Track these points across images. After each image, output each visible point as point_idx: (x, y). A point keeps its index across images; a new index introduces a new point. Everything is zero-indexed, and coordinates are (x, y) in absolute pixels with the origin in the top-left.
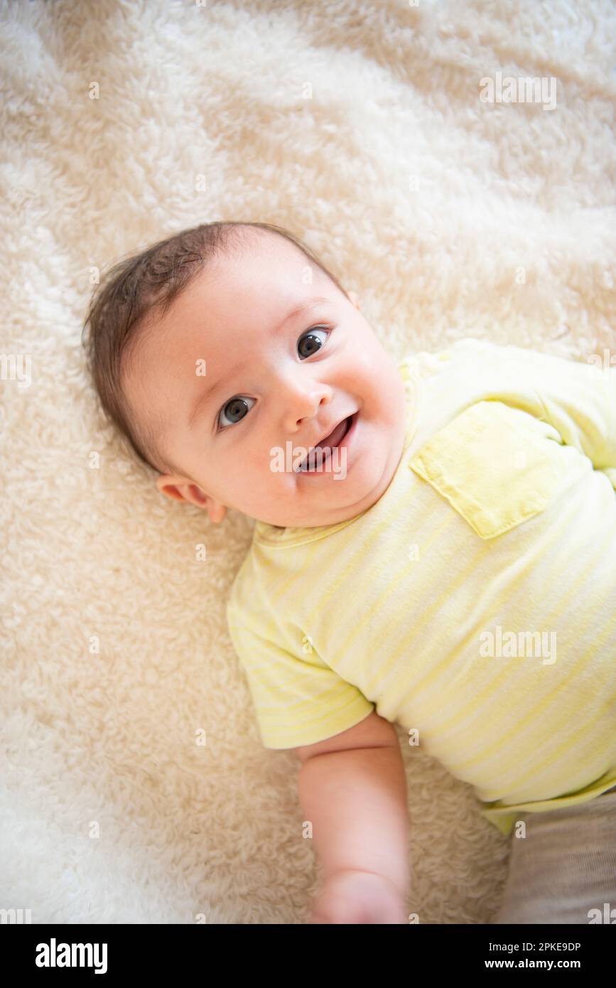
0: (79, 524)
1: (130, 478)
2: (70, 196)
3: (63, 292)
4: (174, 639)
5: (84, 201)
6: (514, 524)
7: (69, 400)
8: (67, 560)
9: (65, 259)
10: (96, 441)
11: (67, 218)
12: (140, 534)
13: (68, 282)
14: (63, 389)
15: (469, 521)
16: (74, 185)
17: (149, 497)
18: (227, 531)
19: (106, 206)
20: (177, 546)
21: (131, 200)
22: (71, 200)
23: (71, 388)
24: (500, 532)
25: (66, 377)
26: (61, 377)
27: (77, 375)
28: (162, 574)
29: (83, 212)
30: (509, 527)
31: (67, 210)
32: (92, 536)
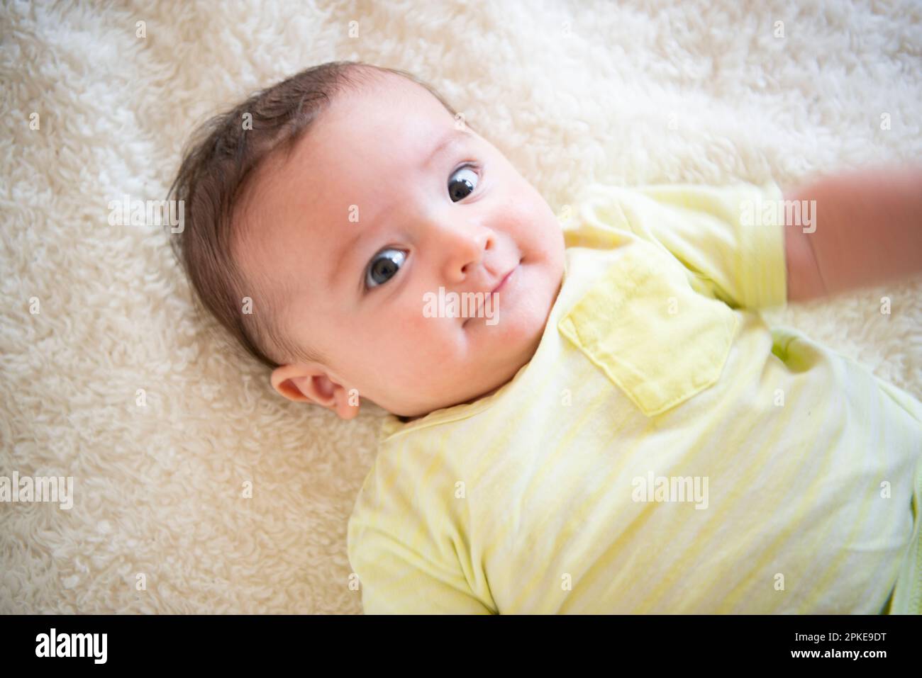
0: (153, 461)
1: (216, 405)
2: (156, 73)
3: (146, 184)
4: (268, 599)
5: (172, 79)
6: (683, 398)
7: (146, 311)
8: (141, 503)
9: (149, 146)
10: (176, 360)
11: (151, 99)
12: (227, 473)
13: (152, 173)
14: (139, 298)
15: (629, 394)
16: (161, 62)
17: (239, 428)
18: (335, 466)
19: (197, 85)
20: (272, 487)
21: (227, 77)
22: (158, 78)
23: (150, 296)
24: (668, 406)
25: (143, 282)
26: (136, 283)
27: (158, 280)
28: (254, 521)
29: (170, 92)
30: (678, 401)
31: (153, 89)
32: (169, 474)
